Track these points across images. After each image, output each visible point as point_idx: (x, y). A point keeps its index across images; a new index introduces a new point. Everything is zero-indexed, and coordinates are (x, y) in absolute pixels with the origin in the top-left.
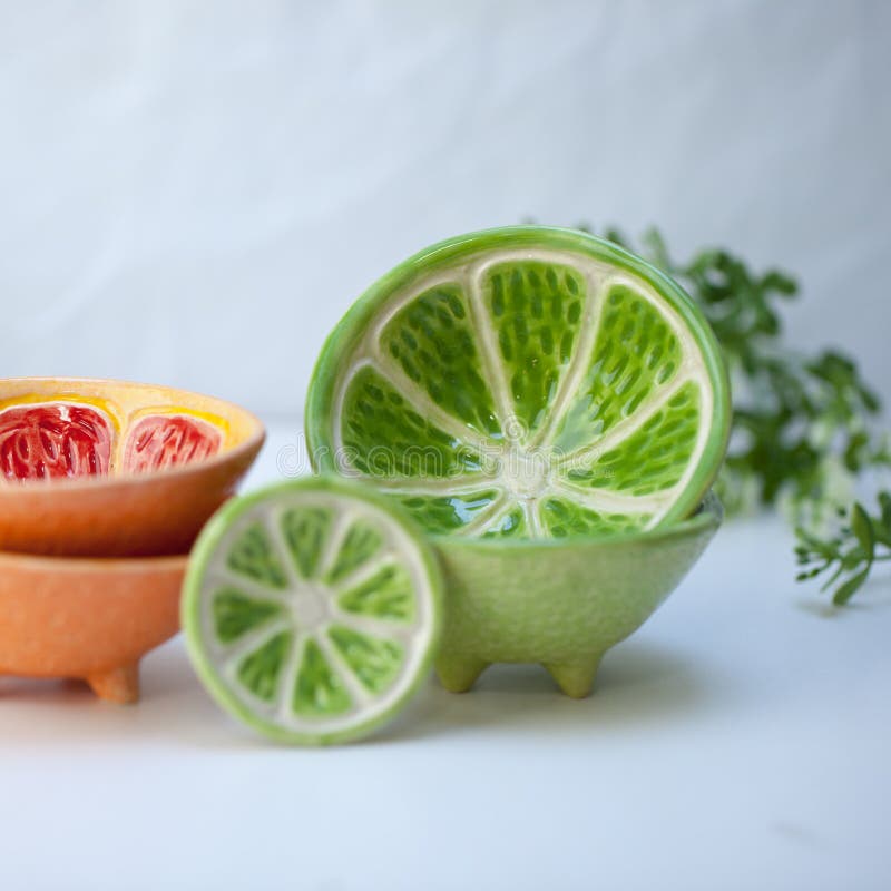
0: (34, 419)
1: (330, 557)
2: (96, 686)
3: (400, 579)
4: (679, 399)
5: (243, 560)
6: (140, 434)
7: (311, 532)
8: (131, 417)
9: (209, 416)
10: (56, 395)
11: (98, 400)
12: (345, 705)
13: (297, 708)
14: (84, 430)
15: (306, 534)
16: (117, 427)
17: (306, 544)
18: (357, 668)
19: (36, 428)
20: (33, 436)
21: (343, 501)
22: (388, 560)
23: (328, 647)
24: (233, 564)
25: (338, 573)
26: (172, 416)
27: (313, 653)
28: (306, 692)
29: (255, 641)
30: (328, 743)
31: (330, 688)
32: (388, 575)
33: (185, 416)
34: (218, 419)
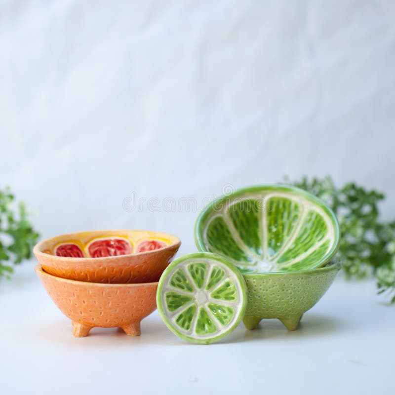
0: (104, 244)
1: (207, 280)
2: (125, 330)
3: (231, 286)
4: (324, 245)
5: (176, 282)
6: (141, 247)
7: (200, 272)
8: (138, 242)
9: (163, 239)
10: (111, 235)
11: (126, 236)
12: (215, 329)
13: (197, 331)
14: (121, 246)
15: (198, 273)
16: (132, 245)
17: (198, 276)
18: (218, 317)
19: (105, 247)
20: (104, 249)
21: (210, 261)
22: (227, 280)
23: (208, 310)
24: (173, 284)
25: (210, 286)
26: (151, 240)
27: (203, 312)
28: (201, 326)
29: (182, 310)
30: (208, 343)
31: (209, 324)
32: (228, 285)
33: (155, 240)
34: (165, 240)
